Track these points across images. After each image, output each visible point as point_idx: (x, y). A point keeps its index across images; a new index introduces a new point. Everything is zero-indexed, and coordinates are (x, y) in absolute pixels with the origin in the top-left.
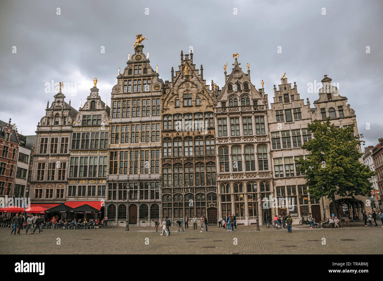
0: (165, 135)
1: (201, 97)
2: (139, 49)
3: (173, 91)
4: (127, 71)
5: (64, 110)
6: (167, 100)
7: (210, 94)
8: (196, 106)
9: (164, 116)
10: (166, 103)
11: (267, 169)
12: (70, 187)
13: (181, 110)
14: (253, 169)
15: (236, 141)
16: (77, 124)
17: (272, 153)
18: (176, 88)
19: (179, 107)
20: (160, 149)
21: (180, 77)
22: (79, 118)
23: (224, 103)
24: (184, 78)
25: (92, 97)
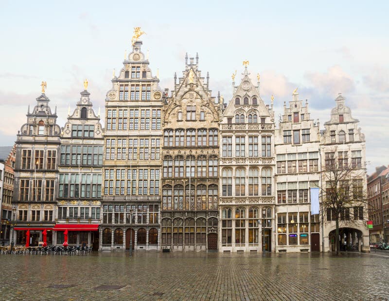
0: (165, 152)
1: (206, 109)
2: (137, 46)
3: (176, 101)
4: (124, 73)
5: (49, 116)
6: (169, 112)
7: (216, 108)
8: (200, 121)
9: (165, 130)
10: (167, 115)
11: (270, 194)
12: (60, 208)
13: (184, 125)
14: (256, 193)
15: (241, 163)
16: (65, 136)
17: (276, 177)
18: (178, 98)
19: (182, 121)
20: (161, 168)
21: (184, 86)
22: (68, 128)
23: (230, 119)
24: (189, 87)
25: (83, 103)
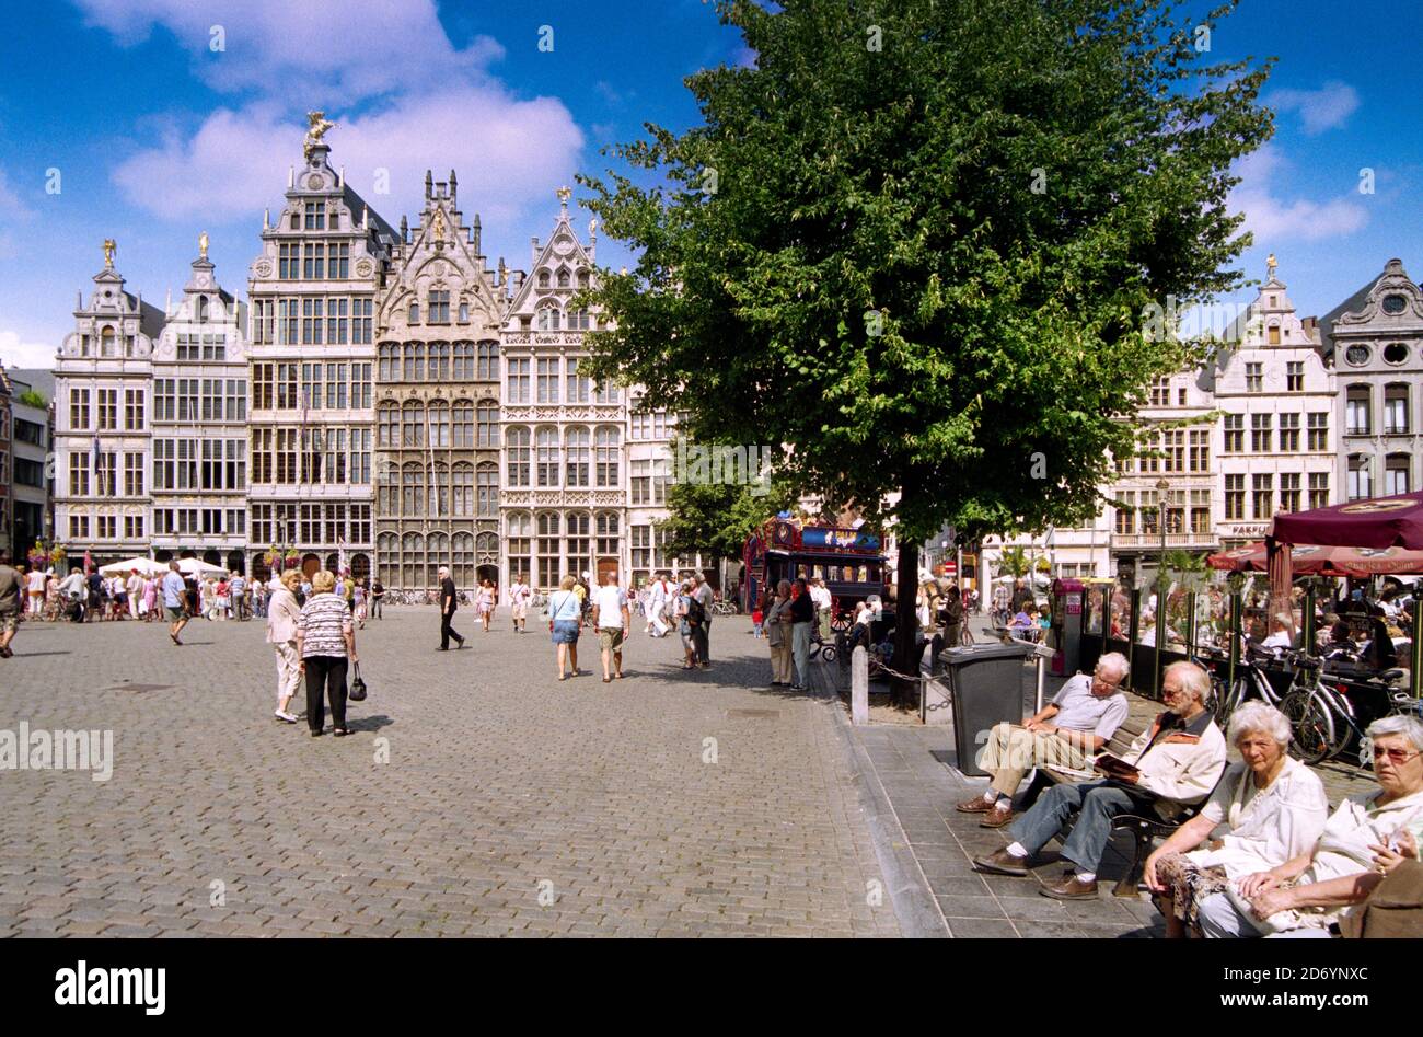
0: (383, 393)
1: (473, 300)
2: (318, 156)
3: (403, 281)
4: (288, 219)
5: (125, 317)
6: (389, 304)
7: (495, 296)
8: (459, 325)
9: (382, 345)
10: (386, 311)
11: (615, 484)
12: (158, 512)
13: (425, 334)
14: (584, 482)
15: (548, 417)
16: (162, 359)
17: (628, 447)
18: (410, 273)
19: (419, 325)
20: (373, 426)
21: (422, 246)
22: (168, 340)
23: (525, 320)
24: (433, 249)
25: (198, 287)
